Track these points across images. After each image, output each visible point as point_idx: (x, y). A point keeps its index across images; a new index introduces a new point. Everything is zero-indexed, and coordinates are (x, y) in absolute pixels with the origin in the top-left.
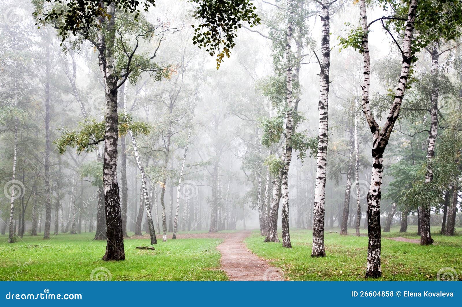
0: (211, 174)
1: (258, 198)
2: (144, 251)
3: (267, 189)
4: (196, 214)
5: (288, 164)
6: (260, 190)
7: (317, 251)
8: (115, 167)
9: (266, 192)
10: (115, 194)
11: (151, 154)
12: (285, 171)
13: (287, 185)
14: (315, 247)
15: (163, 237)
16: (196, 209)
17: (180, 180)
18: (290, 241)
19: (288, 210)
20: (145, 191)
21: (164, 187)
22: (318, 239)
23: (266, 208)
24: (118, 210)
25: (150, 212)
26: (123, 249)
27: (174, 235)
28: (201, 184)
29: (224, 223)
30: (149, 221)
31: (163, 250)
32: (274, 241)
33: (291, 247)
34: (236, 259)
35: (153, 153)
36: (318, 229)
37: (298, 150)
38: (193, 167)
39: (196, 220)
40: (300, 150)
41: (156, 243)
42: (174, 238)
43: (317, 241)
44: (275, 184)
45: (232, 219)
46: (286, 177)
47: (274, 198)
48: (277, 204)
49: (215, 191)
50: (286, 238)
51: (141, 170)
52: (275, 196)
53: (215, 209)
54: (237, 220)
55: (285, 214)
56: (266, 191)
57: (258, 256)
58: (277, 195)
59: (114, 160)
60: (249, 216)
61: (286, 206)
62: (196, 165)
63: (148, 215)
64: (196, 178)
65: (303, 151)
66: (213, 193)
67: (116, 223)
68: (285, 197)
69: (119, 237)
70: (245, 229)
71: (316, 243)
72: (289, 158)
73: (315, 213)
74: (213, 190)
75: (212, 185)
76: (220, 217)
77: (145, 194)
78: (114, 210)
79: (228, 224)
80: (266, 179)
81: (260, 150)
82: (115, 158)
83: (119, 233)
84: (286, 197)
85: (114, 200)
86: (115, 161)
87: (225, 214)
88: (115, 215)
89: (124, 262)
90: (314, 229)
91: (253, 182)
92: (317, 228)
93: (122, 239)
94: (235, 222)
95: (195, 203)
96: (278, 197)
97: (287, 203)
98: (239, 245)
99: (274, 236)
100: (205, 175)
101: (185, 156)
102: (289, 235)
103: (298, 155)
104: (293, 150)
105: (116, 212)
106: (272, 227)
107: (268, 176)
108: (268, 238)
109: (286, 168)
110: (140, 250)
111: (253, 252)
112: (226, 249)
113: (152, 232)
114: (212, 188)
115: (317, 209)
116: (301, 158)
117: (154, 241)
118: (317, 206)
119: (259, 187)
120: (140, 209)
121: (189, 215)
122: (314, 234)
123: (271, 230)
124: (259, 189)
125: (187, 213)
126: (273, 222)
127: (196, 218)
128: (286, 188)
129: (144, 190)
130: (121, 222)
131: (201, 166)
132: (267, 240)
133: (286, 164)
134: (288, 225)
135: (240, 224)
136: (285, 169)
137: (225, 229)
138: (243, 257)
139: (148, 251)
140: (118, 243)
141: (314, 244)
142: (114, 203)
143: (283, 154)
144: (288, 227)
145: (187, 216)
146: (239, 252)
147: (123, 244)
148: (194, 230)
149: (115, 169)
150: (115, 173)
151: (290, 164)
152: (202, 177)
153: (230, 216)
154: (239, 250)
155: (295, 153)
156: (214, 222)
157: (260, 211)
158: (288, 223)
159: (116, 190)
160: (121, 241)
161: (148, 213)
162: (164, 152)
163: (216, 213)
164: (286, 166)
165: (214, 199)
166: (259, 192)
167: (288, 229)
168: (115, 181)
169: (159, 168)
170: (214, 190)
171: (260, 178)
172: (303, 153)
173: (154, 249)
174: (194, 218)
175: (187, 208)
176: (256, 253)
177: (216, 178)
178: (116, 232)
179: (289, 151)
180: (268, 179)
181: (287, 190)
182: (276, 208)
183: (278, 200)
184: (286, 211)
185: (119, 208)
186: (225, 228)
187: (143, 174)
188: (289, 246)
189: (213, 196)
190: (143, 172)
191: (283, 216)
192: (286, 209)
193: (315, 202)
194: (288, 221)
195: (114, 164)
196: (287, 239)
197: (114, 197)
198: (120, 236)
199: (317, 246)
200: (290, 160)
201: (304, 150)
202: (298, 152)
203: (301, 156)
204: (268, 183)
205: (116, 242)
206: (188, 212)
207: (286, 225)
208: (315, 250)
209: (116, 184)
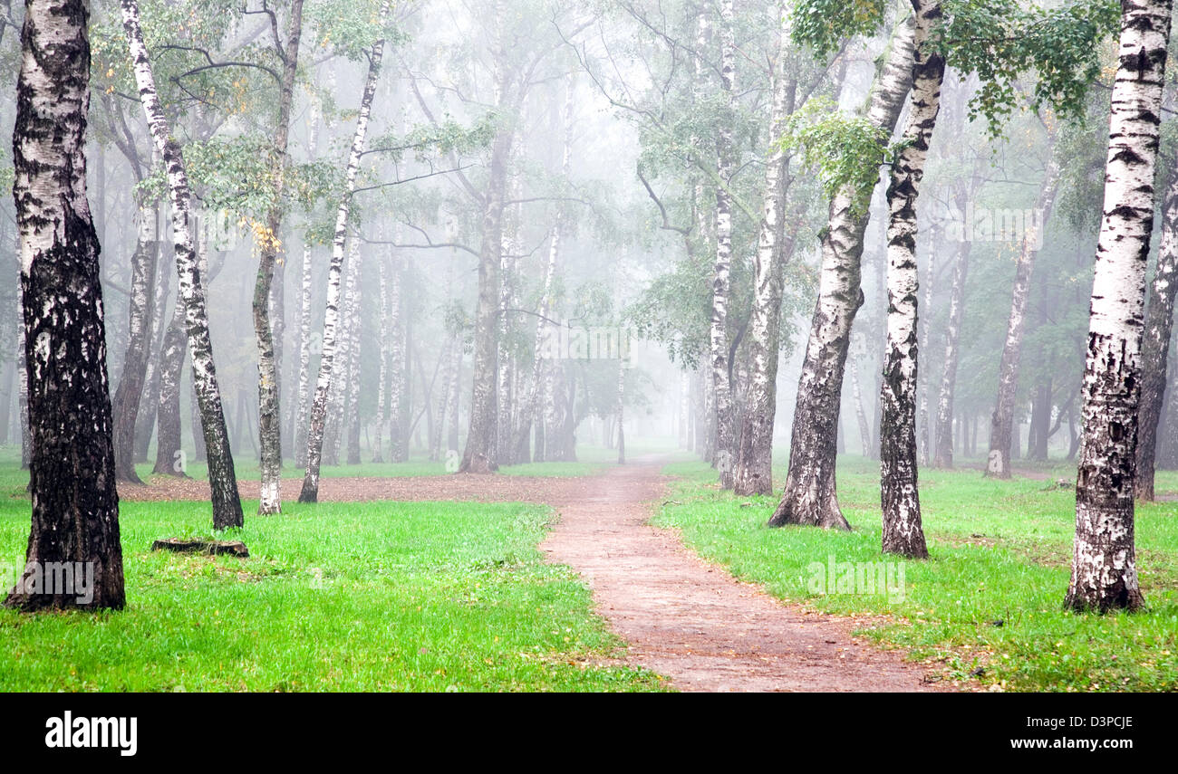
0: (475, 194)
1: (710, 311)
2: (198, 561)
3: (765, 268)
4: (388, 386)
5: (920, 145)
6: (724, 275)
7: (1097, 582)
8: (80, 132)
9: (759, 284)
10: (81, 270)
11: (204, 82)
12: (902, 177)
13: (911, 246)
14: (1089, 559)
15: (264, 492)
16: (389, 357)
17: (342, 215)
18: (919, 522)
19: (915, 372)
20: (189, 265)
21: (271, 248)
22: (1104, 518)
23: (759, 359)
24: (93, 355)
25: (211, 369)
26: (118, 550)
27: (307, 484)
28: (421, 240)
29: (526, 433)
30: (207, 412)
31: (292, 560)
32: (819, 523)
33: (924, 553)
34: (674, 610)
35: (215, 76)
36: (1104, 471)
37: (975, 74)
38: (408, 155)
39: (387, 410)
40: (986, 73)
41: (238, 521)
42: (309, 496)
43: (1099, 531)
44: (832, 244)
45: (557, 409)
46: (908, 206)
47: (824, 309)
48: (838, 341)
49: (492, 275)
50: (902, 507)
51: (167, 157)
52: (832, 301)
53: (490, 361)
54: (581, 417)
55: (896, 388)
56: (762, 277)
57: (773, 594)
58: (838, 296)
59: (72, 96)
60: (640, 400)
61: (905, 349)
62: (421, 146)
63: (201, 383)
64: (401, 208)
65: (1000, 80)
66: (483, 284)
67: (85, 420)
68: (901, 308)
69: (99, 493)
70: (621, 461)
71: (1092, 539)
72: (926, 115)
73: (1093, 390)
74: (482, 270)
75: (476, 247)
76: (509, 402)
77: (188, 278)
78: (74, 354)
79: (539, 433)
80: (764, 221)
81: (731, 76)
82: (81, 85)
83: (99, 469)
84: (908, 308)
85: (73, 303)
86: (79, 102)
87: (531, 387)
88: (78, 380)
89: (123, 617)
90: (1085, 471)
91: (687, 232)
92: (1100, 462)
93: (112, 501)
94: (571, 426)
95: (384, 332)
96: (843, 305)
97: (912, 339)
98: (645, 536)
99: (821, 499)
100: (444, 195)
101: (368, 98)
102: (915, 495)
103: (972, 96)
104: (951, 73)
105: (84, 366)
106: (811, 454)
107: (771, 204)
108: (788, 507)
109: (912, 165)
110: (172, 557)
111: (737, 575)
112: (589, 557)
113: (221, 464)
114: (476, 262)
115: (1103, 369)
116: (989, 115)
117: (228, 510)
118: (1103, 355)
119: (719, 260)
120: (130, 353)
121: (356, 388)
122: (1082, 496)
123: (807, 469)
124: (720, 268)
125: (347, 380)
126: (818, 427)
127: (388, 402)
128: (908, 265)
129: (184, 257)
130: (108, 413)
131: (446, 147)
132: (786, 517)
133: (913, 144)
134: (912, 446)
135: (592, 435)
136: (907, 169)
137: (525, 459)
138: (701, 598)
139: (220, 562)
140: (91, 524)
141: (1083, 545)
142: (72, 316)
143: (877, 97)
144: (912, 456)
145: (346, 392)
146: (665, 575)
147: (116, 526)
148: (379, 460)
149: (80, 142)
150: (79, 163)
151: (931, 143)
152: (429, 207)
153: (549, 397)
154: (653, 560)
155: (959, 87)
156: (486, 425)
157: (723, 373)
158: (912, 437)
159: (83, 248)
160: (105, 509)
161: (202, 371)
162: (273, 73)
163: (494, 379)
164: (912, 151)
165: (485, 311)
166: (719, 283)
167: (914, 468)
168: (78, 205)
169: (246, 155)
170: (488, 268)
171: (726, 216)
172: (997, 88)
173: (245, 555)
174: (381, 399)
175: (347, 353)
176: (756, 581)
177: (498, 213)
178: (86, 464)
179: (930, 77)
180: (771, 219)
181: (911, 272)
182: (832, 361)
183: (842, 323)
184: (902, 378)
185: (96, 345)
186: (528, 453)
187: (174, 180)
188: (914, 548)
189: (483, 296)
190: (175, 169)
191: (889, 401)
192: (907, 366)
193: (1094, 335)
194: (913, 426)
195: (71, 117)
196: (904, 514)
197: (72, 289)
198: (100, 486)
199: (1101, 558)
200: (929, 124)
201: (1002, 73)
202: (975, 83)
203: (990, 102)
204: (771, 238)
205: (84, 514)
206: (353, 373)
207: (903, 448)
208: (1089, 578)
209: (82, 221)
